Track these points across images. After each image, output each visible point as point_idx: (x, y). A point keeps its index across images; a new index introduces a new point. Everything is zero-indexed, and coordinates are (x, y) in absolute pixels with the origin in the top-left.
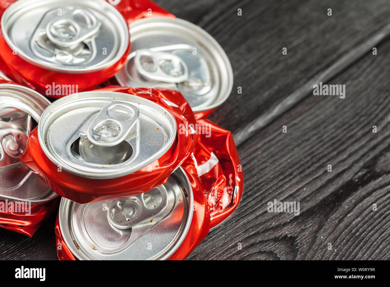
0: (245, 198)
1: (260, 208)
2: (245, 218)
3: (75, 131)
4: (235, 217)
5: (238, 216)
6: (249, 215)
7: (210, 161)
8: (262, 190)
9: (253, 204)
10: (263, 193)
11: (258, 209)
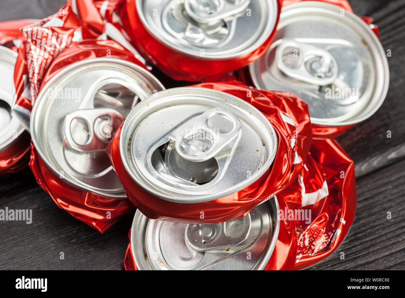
0: (352, 239)
1: (364, 256)
2: (343, 265)
3: (166, 133)
4: (332, 260)
5: (337, 260)
6: (348, 262)
7: (320, 191)
8: (374, 234)
9: (358, 249)
10: (375, 239)
11: (361, 257)
